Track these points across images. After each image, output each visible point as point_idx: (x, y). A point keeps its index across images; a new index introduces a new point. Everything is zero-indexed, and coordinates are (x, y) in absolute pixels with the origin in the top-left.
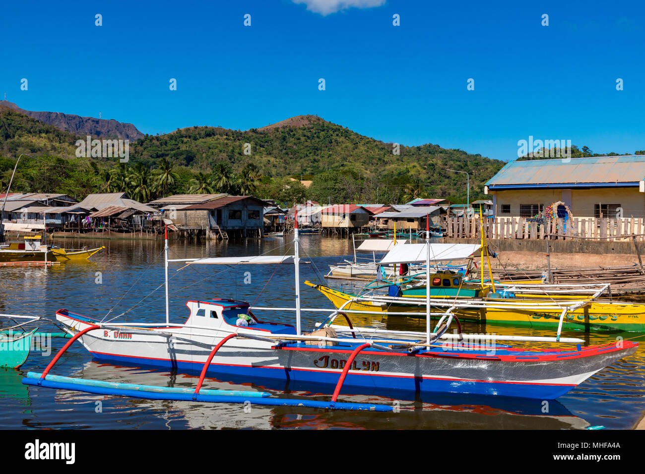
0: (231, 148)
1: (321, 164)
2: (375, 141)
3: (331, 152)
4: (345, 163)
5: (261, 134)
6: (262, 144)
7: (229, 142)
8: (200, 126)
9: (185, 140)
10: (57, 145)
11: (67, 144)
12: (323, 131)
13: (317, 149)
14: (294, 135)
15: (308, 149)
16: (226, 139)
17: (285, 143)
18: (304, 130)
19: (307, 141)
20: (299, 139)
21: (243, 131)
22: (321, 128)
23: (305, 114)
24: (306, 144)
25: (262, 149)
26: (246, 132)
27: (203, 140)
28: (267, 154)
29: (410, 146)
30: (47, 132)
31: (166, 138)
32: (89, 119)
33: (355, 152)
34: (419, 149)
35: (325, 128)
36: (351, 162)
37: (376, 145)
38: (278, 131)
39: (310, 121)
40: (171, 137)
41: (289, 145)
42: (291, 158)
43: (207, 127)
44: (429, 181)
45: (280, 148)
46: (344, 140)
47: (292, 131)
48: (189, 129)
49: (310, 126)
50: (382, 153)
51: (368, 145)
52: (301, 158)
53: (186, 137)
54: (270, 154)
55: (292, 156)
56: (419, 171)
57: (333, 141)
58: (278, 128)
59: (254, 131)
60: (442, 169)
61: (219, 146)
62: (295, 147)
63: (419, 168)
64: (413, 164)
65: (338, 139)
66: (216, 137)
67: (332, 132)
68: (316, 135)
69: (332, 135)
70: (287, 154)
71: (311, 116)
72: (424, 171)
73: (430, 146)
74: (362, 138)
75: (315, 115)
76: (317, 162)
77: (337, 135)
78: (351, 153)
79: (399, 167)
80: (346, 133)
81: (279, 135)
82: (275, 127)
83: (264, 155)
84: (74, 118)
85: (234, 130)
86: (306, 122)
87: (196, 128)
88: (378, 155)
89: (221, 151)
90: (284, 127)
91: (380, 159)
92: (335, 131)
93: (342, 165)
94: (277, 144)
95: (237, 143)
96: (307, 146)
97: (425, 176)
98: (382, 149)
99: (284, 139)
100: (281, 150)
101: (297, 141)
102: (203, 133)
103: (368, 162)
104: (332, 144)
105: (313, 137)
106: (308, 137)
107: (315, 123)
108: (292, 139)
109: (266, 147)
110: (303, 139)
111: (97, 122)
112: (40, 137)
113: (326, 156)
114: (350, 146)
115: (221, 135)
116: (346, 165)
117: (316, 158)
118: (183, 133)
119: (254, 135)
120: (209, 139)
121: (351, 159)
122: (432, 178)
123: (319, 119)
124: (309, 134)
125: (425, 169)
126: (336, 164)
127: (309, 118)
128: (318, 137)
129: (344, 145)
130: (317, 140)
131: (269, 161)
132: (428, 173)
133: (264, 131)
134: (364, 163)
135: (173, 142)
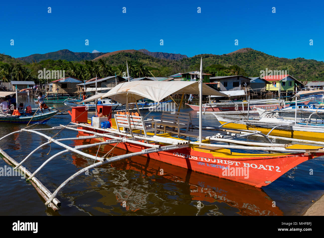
0: (215, 62)
1: (250, 67)
2: (274, 57)
3: (255, 62)
4: (260, 66)
5: (227, 56)
6: (227, 60)
7: (214, 59)
8: (203, 54)
9: (198, 59)
10: (151, 62)
11: (155, 62)
12: (253, 54)
13: (249, 61)
14: (240, 56)
15: (246, 61)
16: (213, 58)
17: (237, 59)
18: (245, 53)
19: (245, 58)
20: (242, 57)
21: (220, 55)
22: (252, 53)
23: (246, 48)
24: (245, 59)
25: (227, 61)
26: (221, 55)
27: (204, 59)
28: (229, 64)
29: (291, 59)
30: (149, 58)
31: (191, 59)
32: (171, 54)
33: (265, 62)
34: (295, 60)
35: (253, 52)
36: (263, 66)
37: (275, 59)
38: (234, 55)
39: (247, 50)
40: (192, 58)
41: (238, 60)
42: (238, 65)
43: (206, 54)
44: (296, 72)
45: (234, 61)
46: (261, 57)
47: (240, 54)
48: (199, 55)
49: (247, 52)
50: (277, 61)
51: (271, 59)
52: (242, 65)
53: (198, 58)
54: (230, 63)
55: (238, 64)
56: (292, 68)
57: (256, 57)
58: (234, 53)
59: (225, 55)
60: (302, 67)
61: (210, 61)
62: (240, 60)
63: (292, 67)
64: (289, 66)
65: (258, 57)
66: (209, 58)
67: (256, 54)
68: (249, 56)
69: (256, 55)
70: (237, 63)
71: (248, 48)
72: (294, 68)
73: (300, 58)
74: (269, 56)
75: (250, 48)
76: (249, 66)
77: (258, 55)
78: (263, 62)
79: (283, 67)
80: (262, 54)
81: (235, 56)
82: (233, 53)
83: (227, 64)
84: (166, 54)
85: (216, 55)
86: (246, 51)
87: (202, 54)
88: (275, 62)
89: (211, 63)
90: (236, 53)
91: (275, 64)
92: (257, 53)
93: (259, 67)
94: (233, 59)
95: (217, 60)
96: (245, 60)
97: (295, 71)
98: (278, 60)
99: (237, 57)
100: (235, 62)
101: (241, 58)
102: (204, 56)
103: (270, 65)
104: (256, 59)
105: (248, 56)
106: (246, 56)
107: (249, 51)
108: (240, 58)
109: (229, 61)
110: (244, 57)
111: (174, 55)
112: (146, 60)
113: (253, 64)
114: (263, 59)
115: (211, 57)
116: (261, 67)
117: (249, 64)
118: (197, 57)
119: (225, 56)
120: (206, 58)
121: (263, 64)
122: (298, 71)
123: (251, 49)
124: (247, 55)
125: (295, 67)
126: (256, 67)
127: (247, 49)
128: (250, 56)
129: (261, 59)
130: (250, 57)
131: (229, 66)
132: (296, 69)
133: (229, 55)
134: (269, 66)
135: (193, 60)
